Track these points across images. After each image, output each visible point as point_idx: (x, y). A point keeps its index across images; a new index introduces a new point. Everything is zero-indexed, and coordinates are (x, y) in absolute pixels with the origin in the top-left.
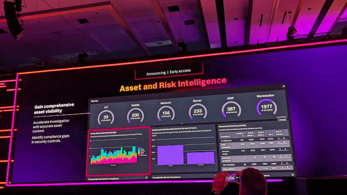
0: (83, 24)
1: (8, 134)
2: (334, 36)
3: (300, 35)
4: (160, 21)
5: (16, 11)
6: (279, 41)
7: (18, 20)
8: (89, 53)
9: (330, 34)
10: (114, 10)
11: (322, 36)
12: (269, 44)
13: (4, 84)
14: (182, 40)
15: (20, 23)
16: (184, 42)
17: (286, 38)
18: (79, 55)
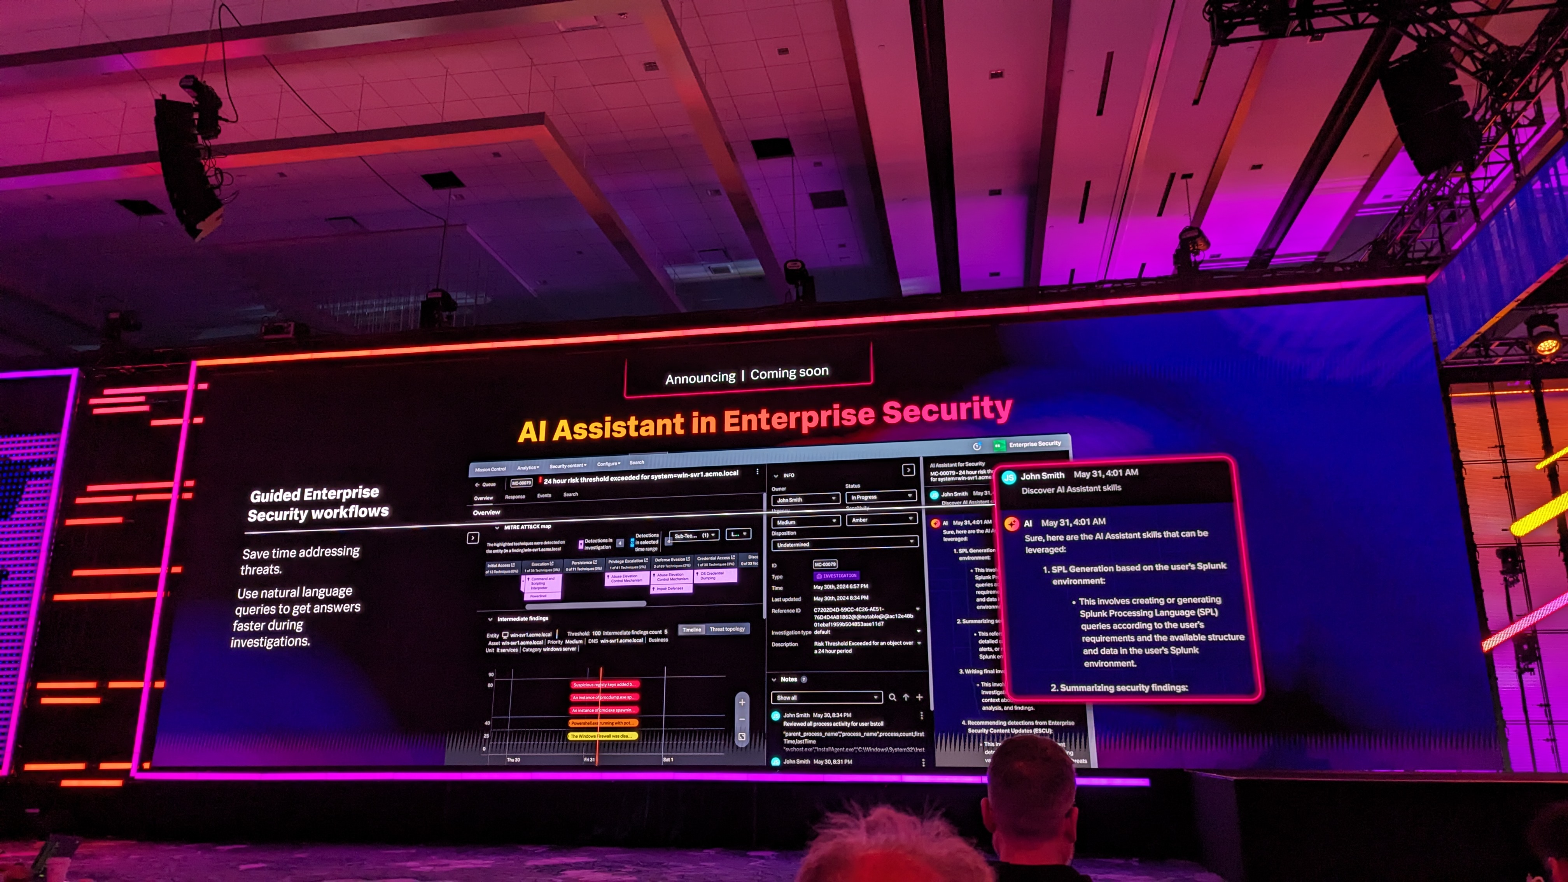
0: (444, 192)
1: (149, 583)
2: (1342, 265)
3: (1221, 257)
4: (722, 191)
5: (199, 137)
6: (1147, 276)
7: (206, 168)
8: (462, 298)
9: (1329, 259)
10: (557, 146)
11: (1300, 265)
12: (1110, 285)
13: (141, 399)
14: (801, 262)
15: (212, 181)
16: (806, 267)
17: (1173, 267)
18: (423, 302)
